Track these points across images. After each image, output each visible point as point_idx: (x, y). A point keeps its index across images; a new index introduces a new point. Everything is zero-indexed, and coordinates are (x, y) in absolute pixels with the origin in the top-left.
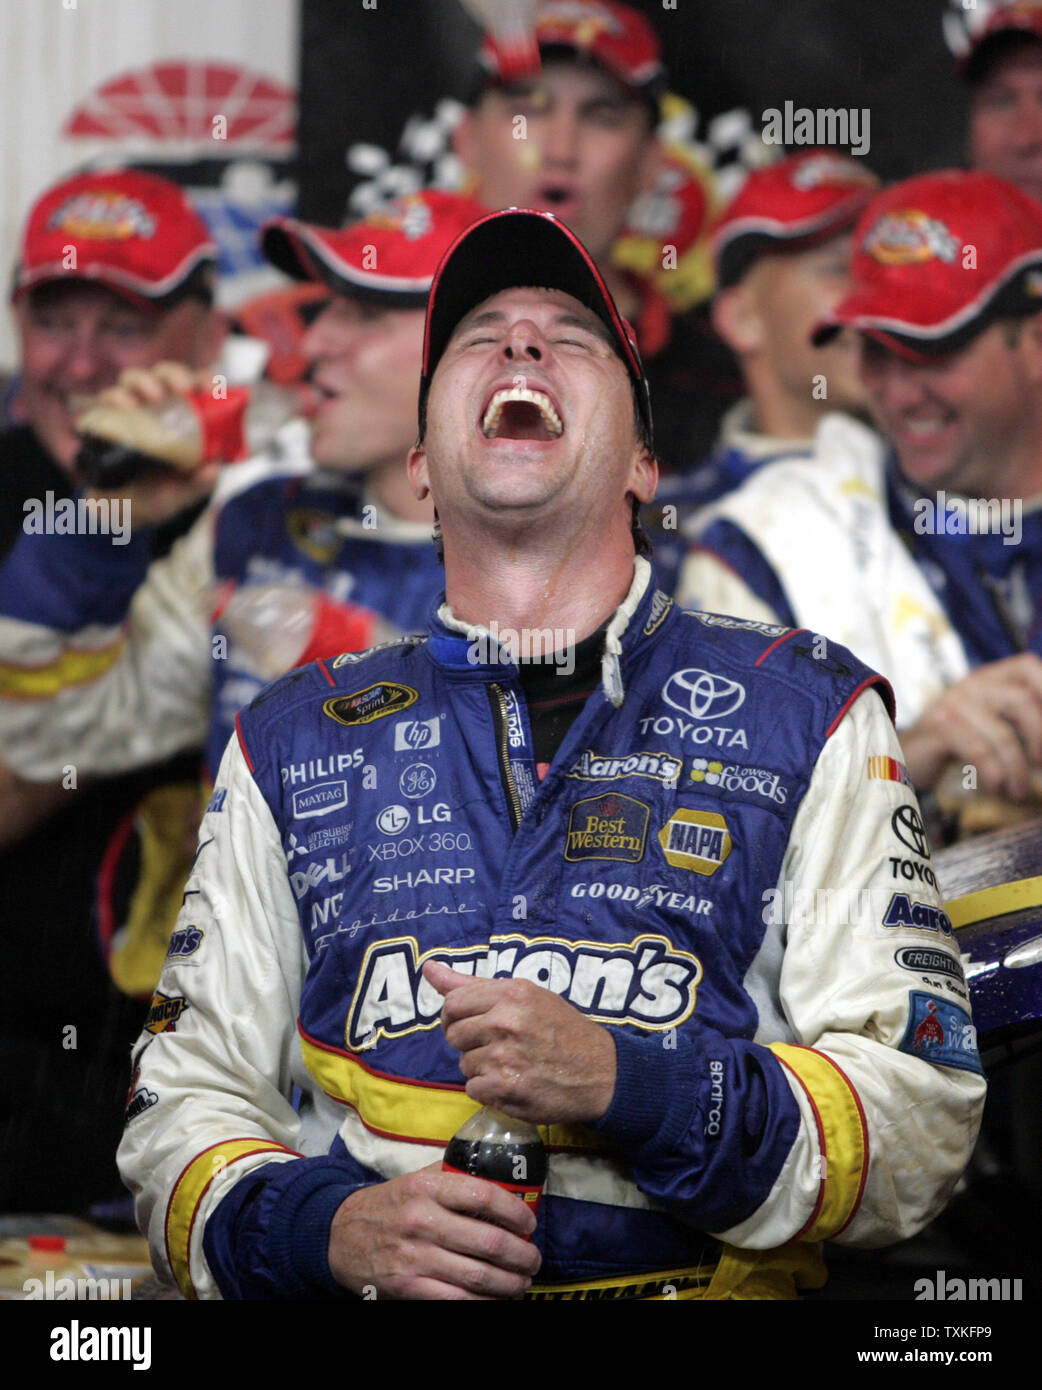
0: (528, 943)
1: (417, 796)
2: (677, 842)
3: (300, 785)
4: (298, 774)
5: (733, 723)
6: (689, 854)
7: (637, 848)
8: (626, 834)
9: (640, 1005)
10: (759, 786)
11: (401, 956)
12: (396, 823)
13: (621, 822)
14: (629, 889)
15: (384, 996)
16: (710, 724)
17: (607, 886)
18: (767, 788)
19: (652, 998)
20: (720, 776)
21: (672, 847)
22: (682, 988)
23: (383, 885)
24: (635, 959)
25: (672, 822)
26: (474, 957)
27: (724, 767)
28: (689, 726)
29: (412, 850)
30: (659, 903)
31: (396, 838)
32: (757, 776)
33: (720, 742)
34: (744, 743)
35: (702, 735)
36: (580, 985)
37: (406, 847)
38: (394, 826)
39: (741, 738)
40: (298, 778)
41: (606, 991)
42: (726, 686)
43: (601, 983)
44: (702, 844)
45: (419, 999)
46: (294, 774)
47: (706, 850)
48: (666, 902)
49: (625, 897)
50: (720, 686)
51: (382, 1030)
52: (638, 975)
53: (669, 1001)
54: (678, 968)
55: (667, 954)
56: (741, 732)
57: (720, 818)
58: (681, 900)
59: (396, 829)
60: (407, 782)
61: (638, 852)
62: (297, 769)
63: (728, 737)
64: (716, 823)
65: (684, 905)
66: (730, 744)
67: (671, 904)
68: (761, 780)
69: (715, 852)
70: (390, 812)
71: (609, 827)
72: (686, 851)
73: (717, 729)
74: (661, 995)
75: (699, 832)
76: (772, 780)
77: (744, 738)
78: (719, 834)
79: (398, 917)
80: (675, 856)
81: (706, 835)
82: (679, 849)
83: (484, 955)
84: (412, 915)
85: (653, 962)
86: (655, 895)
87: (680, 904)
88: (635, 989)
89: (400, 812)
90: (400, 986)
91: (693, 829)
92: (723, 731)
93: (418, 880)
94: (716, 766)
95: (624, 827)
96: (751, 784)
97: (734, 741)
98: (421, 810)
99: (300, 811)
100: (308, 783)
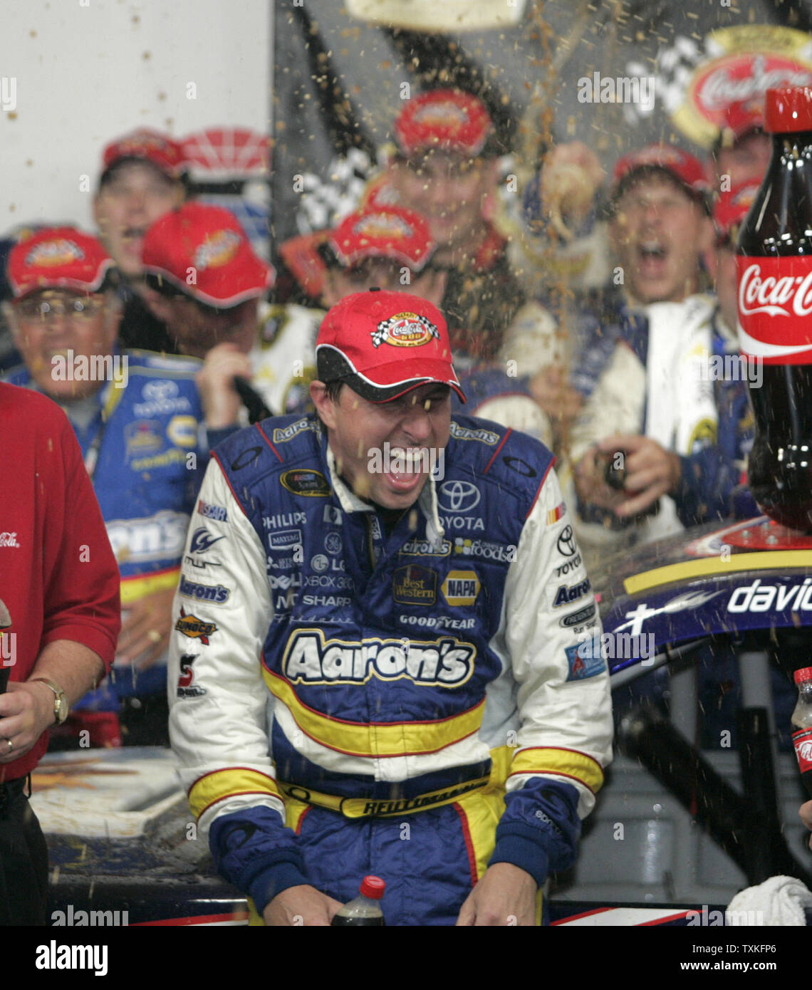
0: (383, 642)
1: (333, 552)
2: (452, 592)
3: (272, 530)
4: (271, 522)
5: (475, 513)
6: (459, 597)
7: (432, 596)
8: (425, 589)
9: (444, 674)
10: (492, 554)
11: (314, 639)
12: (322, 566)
13: (422, 582)
14: (430, 619)
15: (303, 661)
16: (463, 515)
17: (418, 618)
18: (497, 555)
19: (449, 669)
20: (471, 548)
21: (449, 595)
22: (466, 662)
23: (309, 600)
24: (439, 650)
25: (448, 579)
26: (354, 648)
27: (473, 542)
28: (452, 518)
30: (447, 625)
31: (320, 575)
32: (491, 548)
33: (469, 527)
34: (482, 527)
35: (459, 523)
36: (410, 665)
38: (320, 567)
39: (480, 524)
40: (272, 525)
41: (425, 668)
42: (469, 488)
43: (422, 664)
44: (465, 589)
45: (323, 666)
47: (467, 592)
48: (451, 625)
49: (429, 624)
50: (466, 488)
51: (300, 678)
52: (441, 658)
53: (459, 671)
54: (463, 651)
55: (456, 645)
56: (480, 520)
57: (474, 574)
58: (459, 624)
59: (321, 569)
60: (329, 543)
61: (433, 599)
62: (271, 519)
63: (473, 523)
64: (471, 577)
65: (461, 626)
66: (475, 528)
67: (453, 625)
68: (493, 550)
69: (472, 592)
70: (319, 559)
71: (415, 585)
72: (457, 595)
73: (466, 518)
74: (454, 667)
75: (463, 583)
76: (499, 549)
77: (482, 523)
78: (473, 583)
79: (315, 620)
80: (452, 600)
81: (467, 585)
82: (453, 595)
83: (360, 648)
85: (449, 650)
86: (444, 622)
87: (458, 625)
88: (440, 666)
89: (324, 559)
90: (313, 657)
91: (460, 583)
92: (470, 519)
93: (329, 603)
94: (468, 542)
95: (424, 585)
96: (488, 553)
97: (476, 526)
98: (334, 561)
99: (273, 545)
100: (278, 529)
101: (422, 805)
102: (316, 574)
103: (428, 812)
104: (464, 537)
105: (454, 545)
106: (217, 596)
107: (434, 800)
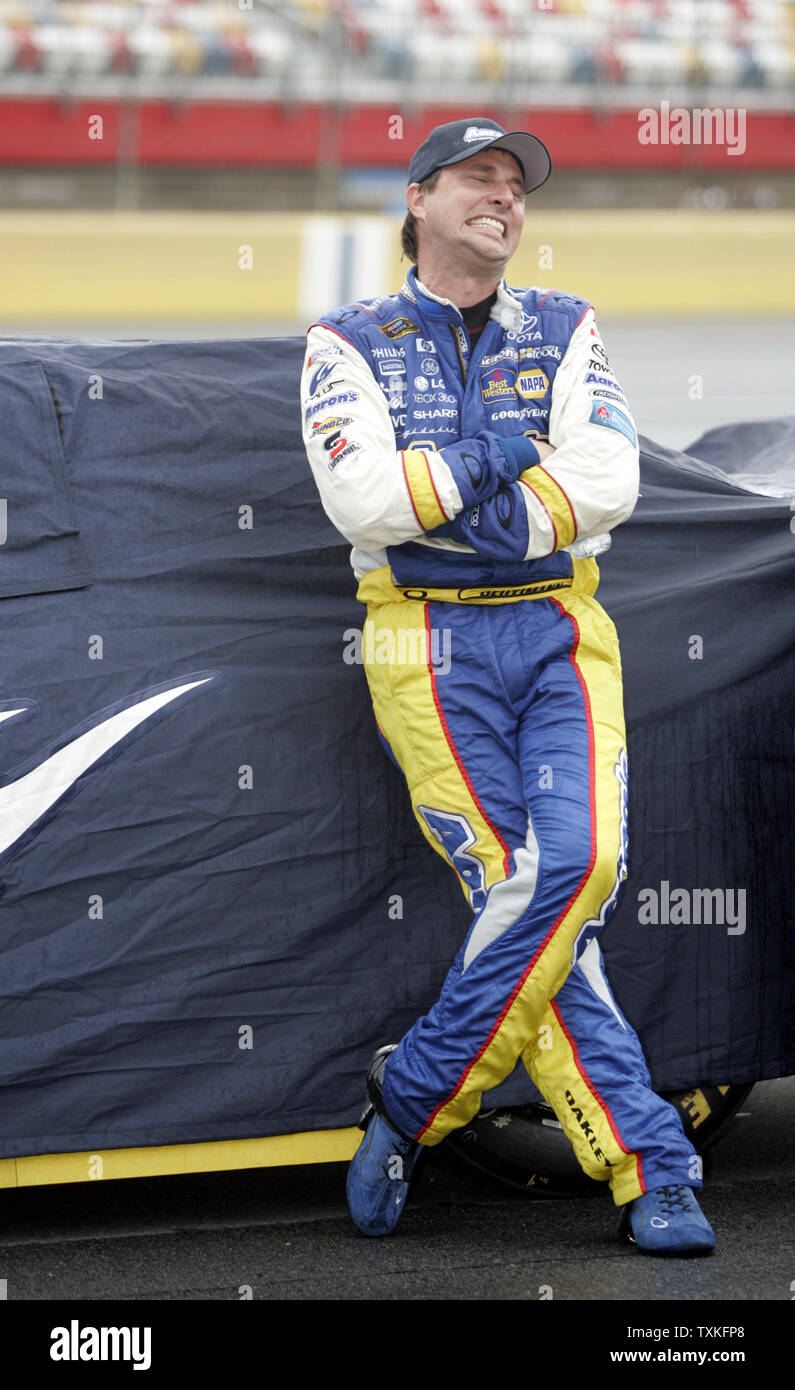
1: (431, 374)
2: (524, 387)
3: (382, 359)
4: (380, 352)
6: (532, 391)
7: (514, 392)
8: (508, 387)
10: (550, 353)
12: (422, 386)
13: (505, 381)
16: (523, 334)
17: (507, 412)
18: (553, 353)
20: (533, 353)
21: (522, 390)
23: (419, 415)
25: (519, 379)
27: (534, 349)
29: (431, 401)
30: (529, 416)
31: (423, 393)
32: (548, 349)
33: (529, 339)
34: (541, 337)
35: (521, 339)
37: (427, 398)
39: (538, 335)
40: (381, 355)
42: (528, 319)
44: (536, 385)
46: (377, 353)
47: (538, 387)
48: (531, 415)
49: (515, 416)
50: (526, 319)
56: (538, 333)
57: (539, 371)
59: (422, 389)
60: (425, 367)
61: (513, 395)
63: (533, 336)
64: (539, 374)
66: (534, 339)
67: (534, 415)
68: (550, 350)
69: (542, 386)
70: (418, 381)
71: (500, 385)
72: (527, 390)
73: (527, 335)
75: (532, 380)
76: (555, 349)
77: (540, 335)
78: (541, 378)
79: (427, 431)
80: (527, 394)
81: (536, 380)
82: (525, 390)
84: (432, 431)
86: (527, 412)
87: (537, 414)
89: (423, 381)
91: (529, 379)
92: (530, 335)
93: (435, 415)
94: (530, 349)
95: (507, 384)
96: (546, 352)
97: (536, 337)
98: (433, 381)
99: (384, 371)
100: (386, 358)
101: (526, 594)
102: (420, 392)
103: (534, 602)
104: (526, 347)
105: (519, 354)
106: (349, 398)
107: (535, 591)
